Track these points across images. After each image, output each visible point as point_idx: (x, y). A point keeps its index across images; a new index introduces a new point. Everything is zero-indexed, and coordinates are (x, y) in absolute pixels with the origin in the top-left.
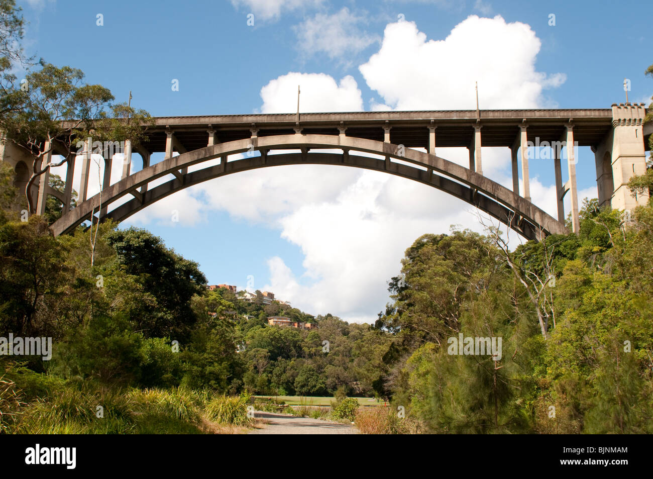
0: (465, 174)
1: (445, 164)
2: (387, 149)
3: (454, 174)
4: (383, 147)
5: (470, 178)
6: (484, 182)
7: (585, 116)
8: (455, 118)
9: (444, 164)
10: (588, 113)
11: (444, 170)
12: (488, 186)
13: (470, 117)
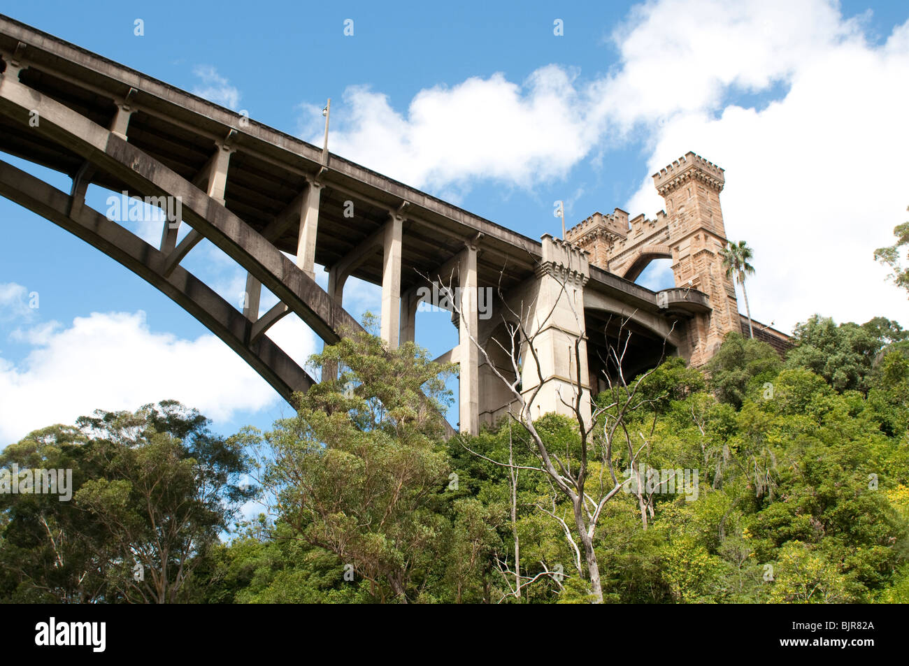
0: (280, 266)
1: (241, 230)
2: (117, 148)
3: (257, 258)
4: (108, 142)
5: (290, 277)
6: (316, 296)
7: (501, 238)
8: (279, 146)
9: (238, 229)
10: (506, 235)
11: (237, 241)
12: (322, 306)
13: (307, 156)
